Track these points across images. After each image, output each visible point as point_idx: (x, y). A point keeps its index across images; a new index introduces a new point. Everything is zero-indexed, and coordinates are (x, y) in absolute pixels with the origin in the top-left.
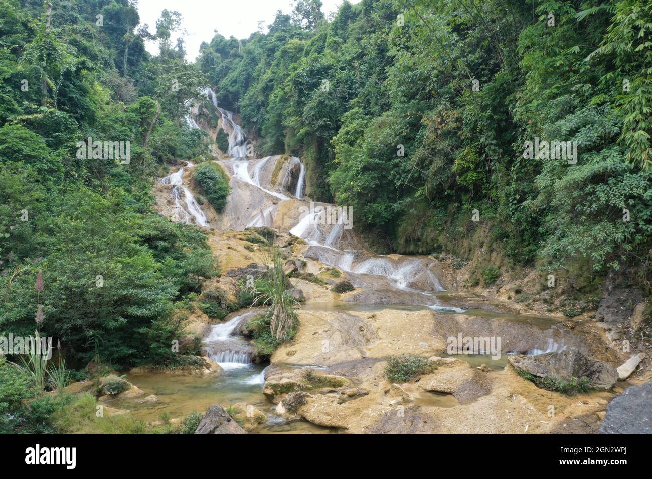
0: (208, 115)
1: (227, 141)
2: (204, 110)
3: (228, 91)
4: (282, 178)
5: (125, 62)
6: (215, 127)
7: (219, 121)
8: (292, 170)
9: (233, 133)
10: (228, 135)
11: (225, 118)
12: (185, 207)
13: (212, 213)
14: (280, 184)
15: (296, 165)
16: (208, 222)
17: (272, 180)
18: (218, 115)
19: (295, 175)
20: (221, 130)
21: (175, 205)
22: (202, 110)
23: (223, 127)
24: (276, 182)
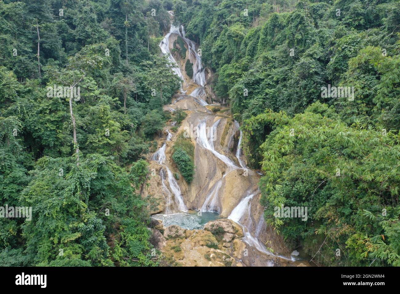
0: (180, 49)
1: (192, 69)
2: (177, 45)
3: (192, 33)
4: (228, 142)
5: (126, 35)
6: (184, 58)
7: (187, 53)
8: (234, 136)
9: (196, 62)
10: (193, 64)
11: (190, 49)
12: (168, 186)
13: (184, 186)
14: (227, 146)
15: (237, 132)
16: (182, 195)
17: (221, 142)
18: (186, 47)
19: (236, 140)
20: (188, 61)
21: (162, 185)
22: (176, 46)
23: (189, 58)
24: (224, 144)
